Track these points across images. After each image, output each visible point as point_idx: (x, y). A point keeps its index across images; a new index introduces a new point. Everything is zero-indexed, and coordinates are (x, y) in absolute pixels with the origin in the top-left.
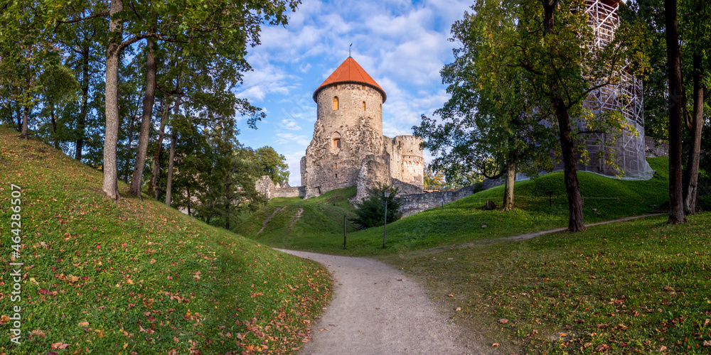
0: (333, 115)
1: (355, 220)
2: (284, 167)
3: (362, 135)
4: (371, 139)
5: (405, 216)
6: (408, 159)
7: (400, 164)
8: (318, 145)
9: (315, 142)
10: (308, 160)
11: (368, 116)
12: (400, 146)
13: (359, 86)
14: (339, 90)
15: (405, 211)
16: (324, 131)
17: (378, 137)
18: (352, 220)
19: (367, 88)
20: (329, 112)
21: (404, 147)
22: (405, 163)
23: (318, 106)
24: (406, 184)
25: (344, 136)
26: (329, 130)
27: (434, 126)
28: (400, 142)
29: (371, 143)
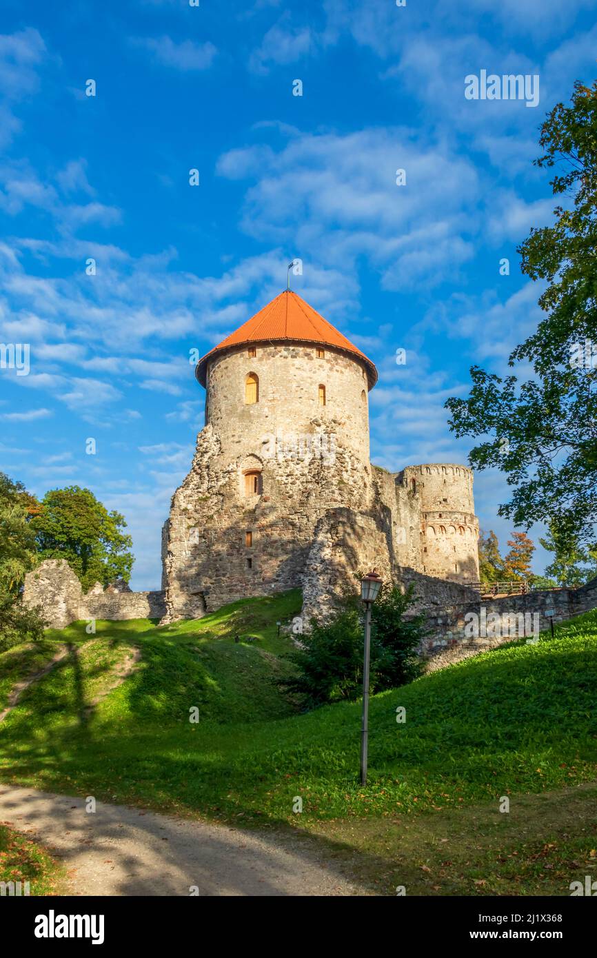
0: (245, 416)
1: (292, 682)
2: (121, 542)
3: (318, 462)
4: (339, 472)
5: (437, 665)
6: (439, 521)
7: (415, 533)
8: (205, 486)
9: (196, 478)
10: (175, 523)
11: (331, 417)
12: (414, 491)
13: (308, 350)
14: (261, 359)
15: (435, 651)
16: (221, 452)
17: (359, 466)
18: (282, 683)
19: (328, 355)
20: (234, 407)
21: (426, 491)
22: (429, 531)
23: (208, 393)
24: (436, 581)
25: (272, 466)
26: (233, 450)
27: (508, 396)
28: (414, 481)
29: (341, 482)
